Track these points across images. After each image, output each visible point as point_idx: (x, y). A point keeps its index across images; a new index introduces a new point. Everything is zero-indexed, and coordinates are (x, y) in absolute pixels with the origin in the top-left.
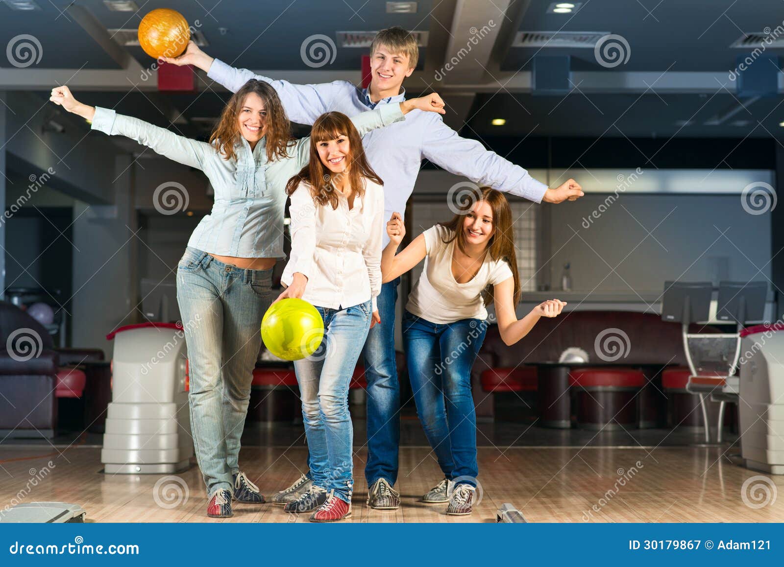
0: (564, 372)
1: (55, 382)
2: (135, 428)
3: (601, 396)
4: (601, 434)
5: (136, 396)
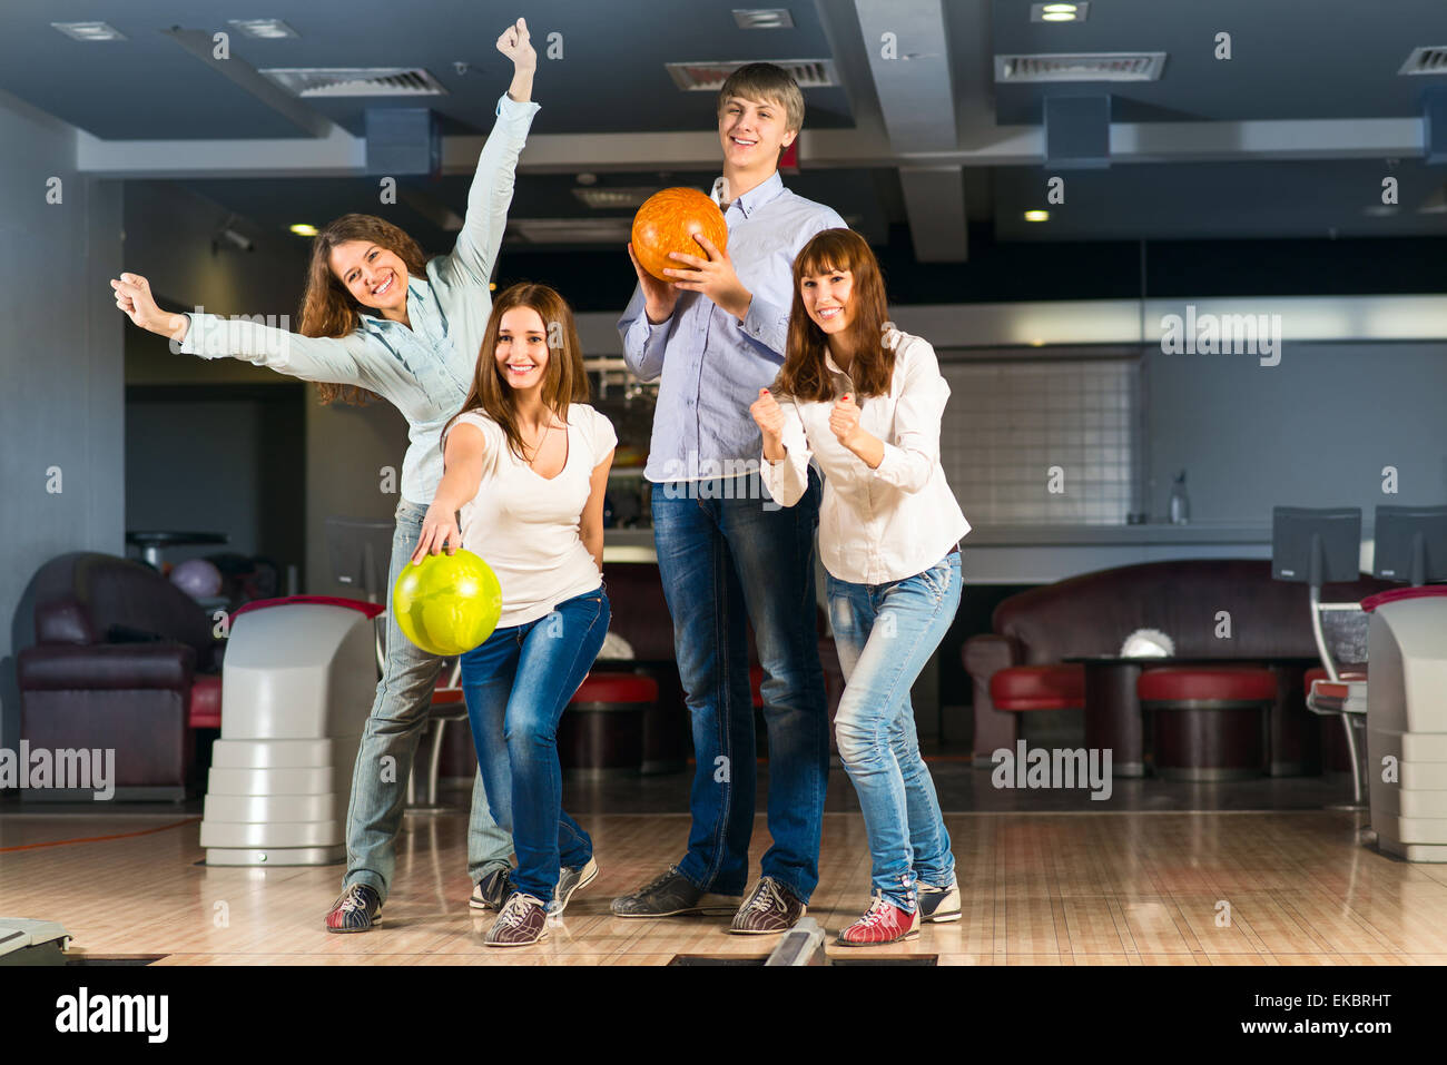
0: (1131, 674)
1: (187, 703)
2: (260, 783)
3: (1195, 719)
4: (1197, 789)
5: (264, 727)
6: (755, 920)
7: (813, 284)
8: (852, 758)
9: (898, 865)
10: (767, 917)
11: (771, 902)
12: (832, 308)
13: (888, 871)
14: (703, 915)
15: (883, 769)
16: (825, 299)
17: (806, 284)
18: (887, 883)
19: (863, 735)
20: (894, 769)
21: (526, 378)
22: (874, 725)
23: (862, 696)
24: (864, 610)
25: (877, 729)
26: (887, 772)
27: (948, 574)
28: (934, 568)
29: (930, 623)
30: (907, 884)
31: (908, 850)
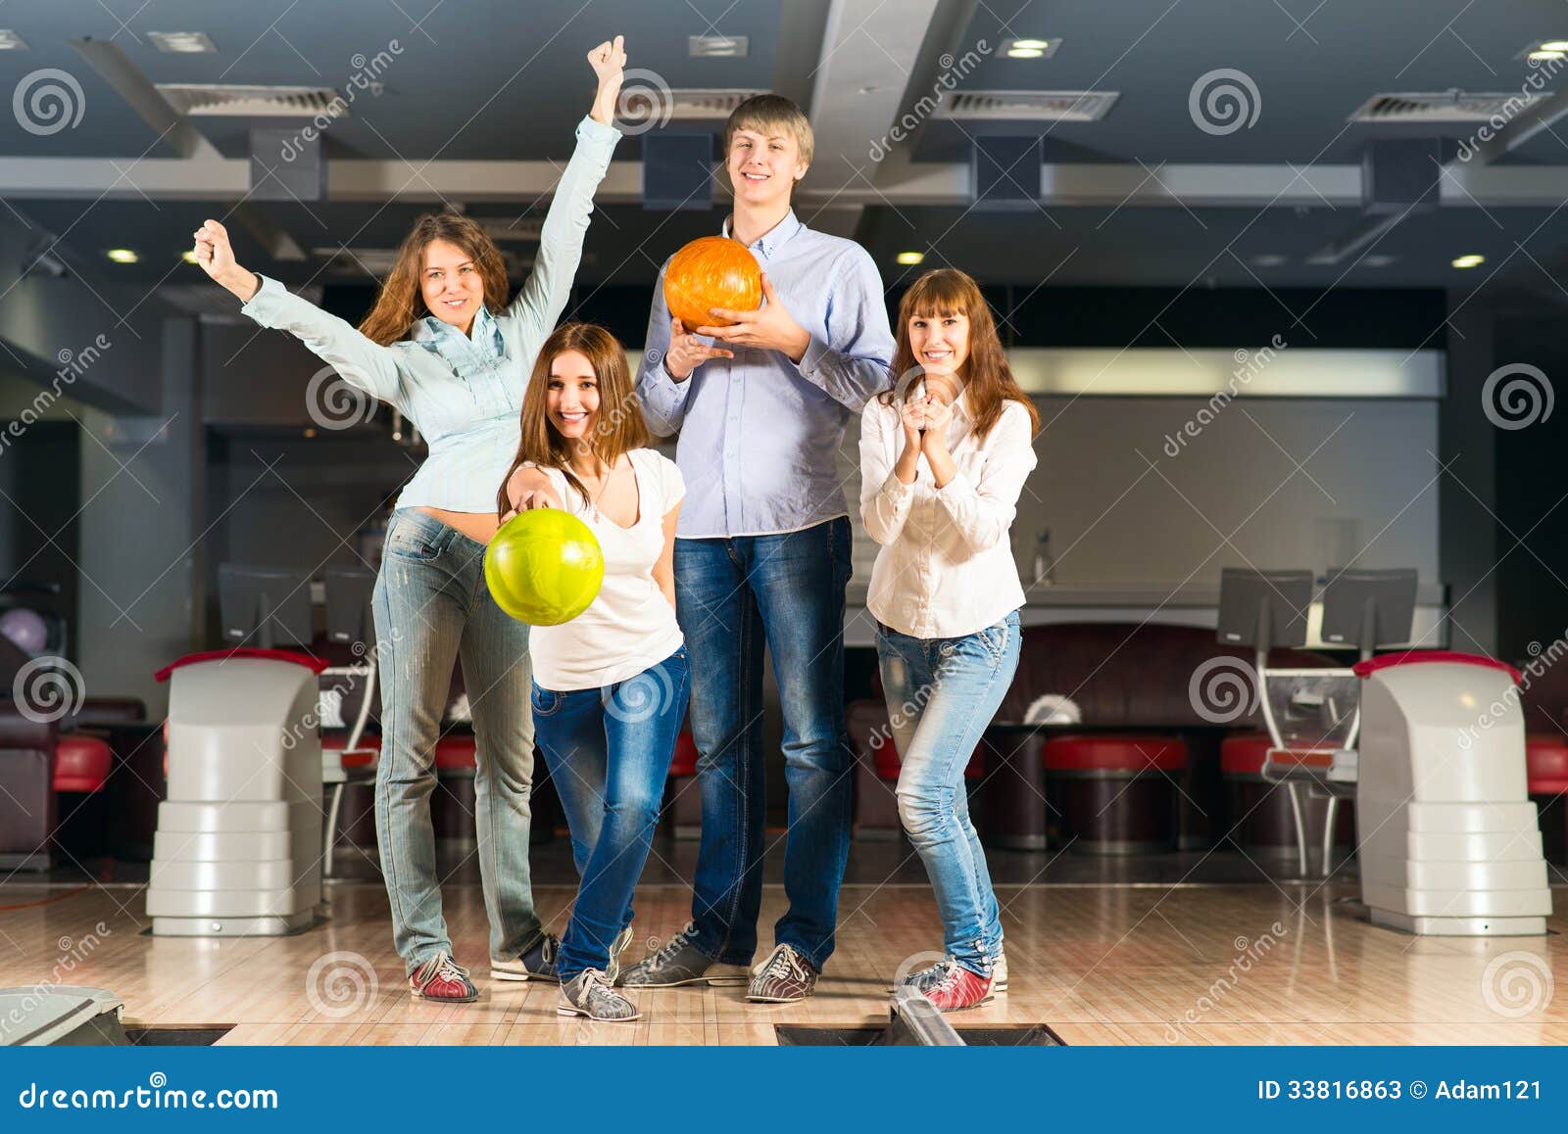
0: (1033, 740)
1: (53, 763)
2: (207, 848)
3: (1104, 788)
4: (1104, 861)
5: (210, 788)
6: (774, 987)
7: (924, 325)
8: (917, 829)
9: (970, 931)
10: (786, 985)
11: (788, 969)
12: (940, 351)
13: (961, 939)
14: (709, 985)
15: (949, 838)
16: (936, 341)
17: (916, 324)
18: (961, 951)
19: (927, 805)
20: (959, 836)
21: (576, 428)
22: (937, 794)
23: (924, 765)
24: (918, 670)
25: (941, 798)
26: (953, 841)
27: (1005, 634)
28: (992, 628)
29: (990, 686)
30: (981, 949)
31: (980, 915)
